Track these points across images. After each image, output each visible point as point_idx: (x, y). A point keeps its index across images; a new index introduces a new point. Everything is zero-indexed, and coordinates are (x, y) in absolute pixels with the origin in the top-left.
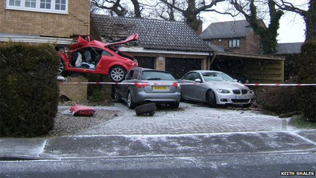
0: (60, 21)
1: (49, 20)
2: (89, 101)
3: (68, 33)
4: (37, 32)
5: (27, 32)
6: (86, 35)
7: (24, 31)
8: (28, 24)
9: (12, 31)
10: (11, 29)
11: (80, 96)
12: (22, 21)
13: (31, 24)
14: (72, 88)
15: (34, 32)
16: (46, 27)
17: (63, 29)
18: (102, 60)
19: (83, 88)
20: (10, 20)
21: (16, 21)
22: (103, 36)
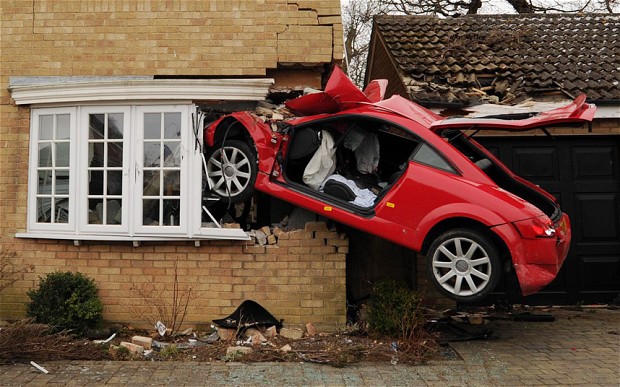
0: (227, 15)
1: (187, 15)
2: (355, 327)
3: (260, 57)
4: (142, 65)
5: (108, 65)
6: (329, 60)
7: (98, 65)
8: (111, 37)
9: (58, 65)
10: (54, 58)
11: (319, 304)
12: (92, 30)
13: (122, 37)
14: (285, 273)
15: (131, 64)
16: (175, 43)
17: (239, 44)
18: (409, 180)
19: (331, 273)
20: (49, 31)
21: (69, 30)
22: (408, 73)
